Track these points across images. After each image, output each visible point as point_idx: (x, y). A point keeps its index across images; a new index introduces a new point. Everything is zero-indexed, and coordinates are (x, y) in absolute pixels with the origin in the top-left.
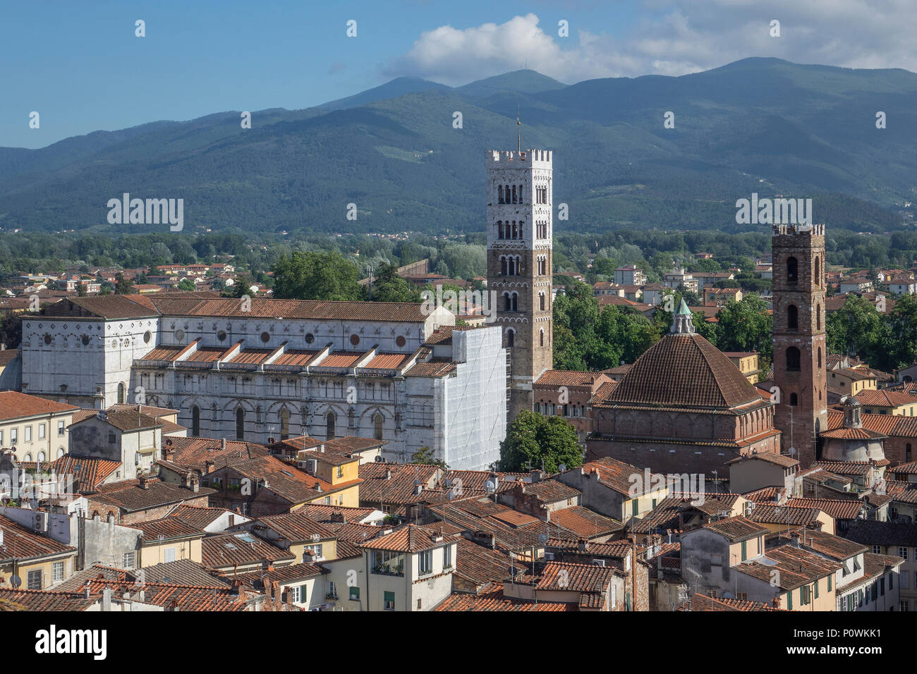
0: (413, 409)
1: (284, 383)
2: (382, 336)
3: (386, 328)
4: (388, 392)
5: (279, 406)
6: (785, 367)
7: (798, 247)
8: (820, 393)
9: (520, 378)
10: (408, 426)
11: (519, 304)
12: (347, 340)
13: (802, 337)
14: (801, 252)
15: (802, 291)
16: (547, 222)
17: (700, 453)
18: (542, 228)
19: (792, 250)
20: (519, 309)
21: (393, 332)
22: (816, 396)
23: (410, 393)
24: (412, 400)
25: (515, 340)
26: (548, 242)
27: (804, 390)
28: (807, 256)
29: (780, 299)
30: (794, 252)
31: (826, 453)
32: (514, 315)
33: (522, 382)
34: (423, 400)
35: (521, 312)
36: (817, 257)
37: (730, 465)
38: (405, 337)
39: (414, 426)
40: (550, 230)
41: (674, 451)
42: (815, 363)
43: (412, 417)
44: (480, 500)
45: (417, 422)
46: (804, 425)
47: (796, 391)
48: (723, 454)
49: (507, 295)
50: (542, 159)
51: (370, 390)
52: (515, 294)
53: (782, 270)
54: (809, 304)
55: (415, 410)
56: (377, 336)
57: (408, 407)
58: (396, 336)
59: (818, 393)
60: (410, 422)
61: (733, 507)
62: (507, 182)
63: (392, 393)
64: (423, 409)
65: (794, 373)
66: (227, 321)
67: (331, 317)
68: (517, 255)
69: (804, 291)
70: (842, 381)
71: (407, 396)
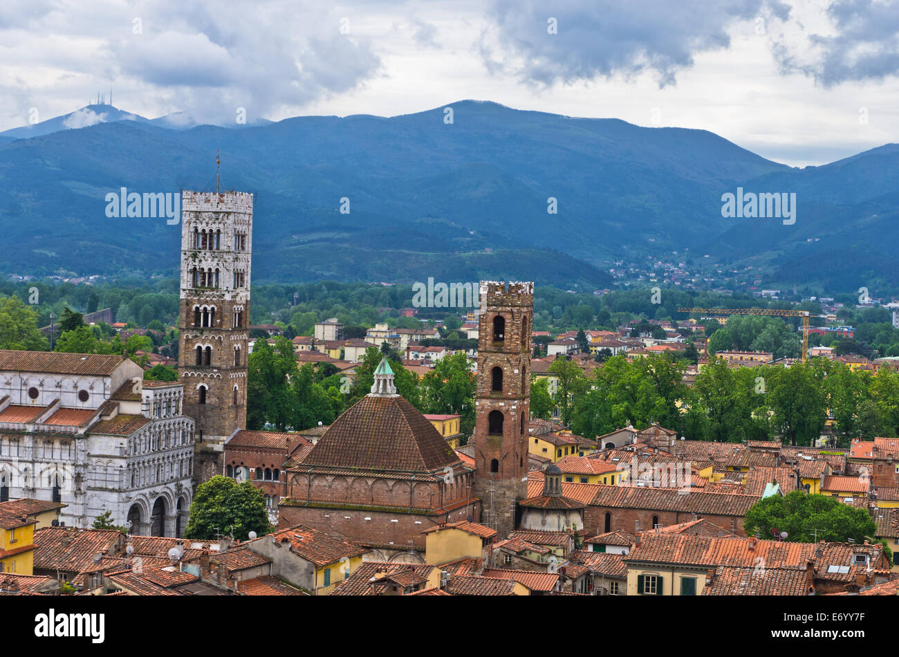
0: (95, 469)
2: (63, 390)
3: (68, 382)
4: (68, 451)
6: (486, 432)
7: (505, 306)
8: (522, 459)
9: (212, 438)
10: (89, 488)
11: (213, 359)
12: (24, 393)
13: (506, 401)
14: (508, 312)
15: (507, 353)
16: (245, 271)
17: (397, 521)
18: (239, 276)
19: (500, 309)
20: (213, 363)
21: (75, 387)
22: (517, 463)
23: (92, 453)
24: (94, 460)
25: (207, 398)
26: (247, 291)
27: (505, 456)
28: (514, 316)
29: (485, 360)
30: (502, 312)
31: (525, 522)
32: (207, 370)
33: (213, 442)
34: (105, 460)
35: (215, 368)
36: (525, 317)
37: (427, 534)
38: (89, 391)
39: (95, 489)
40: (248, 278)
41: (369, 519)
42: (518, 429)
43: (94, 478)
44: (164, 569)
45: (98, 484)
46: (504, 494)
47: (497, 456)
48: (420, 523)
49: (200, 348)
52: (208, 348)
53: (488, 330)
54: (515, 367)
55: (97, 471)
56: (58, 389)
57: (90, 467)
58: (79, 390)
59: (520, 459)
60: (92, 484)
61: (428, 579)
62: (204, 225)
63: (72, 452)
64: (106, 470)
65: (496, 438)
67: (7, 367)
68: (213, 306)
69: (510, 353)
70: (545, 448)
71: (89, 455)
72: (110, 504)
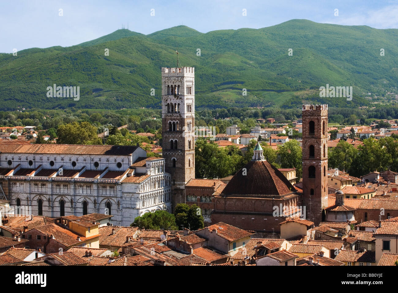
0: (126, 199)
1: (62, 187)
2: (110, 162)
3: (112, 159)
4: (113, 191)
5: (59, 198)
6: (308, 176)
7: (315, 116)
8: (325, 188)
9: (179, 183)
10: (123, 208)
11: (178, 146)
12: (92, 165)
13: (316, 161)
14: (316, 119)
15: (316, 138)
16: (192, 104)
17: (266, 219)
18: (189, 107)
19: (312, 117)
20: (179, 148)
21: (115, 161)
22: (322, 190)
23: (124, 191)
24: (125, 195)
25: (176, 164)
26: (193, 114)
27: (317, 187)
28: (319, 121)
29: (306, 142)
30: (313, 119)
31: (327, 218)
32: (176, 151)
33: (180, 185)
34: (131, 194)
35: (180, 150)
36: (324, 121)
37: (281, 225)
38: (122, 163)
39: (127, 208)
40: (193, 108)
41: (253, 219)
42: (322, 174)
43: (125, 203)
44: (159, 244)
45: (128, 206)
46: (317, 205)
47: (313, 188)
48: (277, 220)
49: (172, 141)
50: (189, 72)
51: (104, 190)
52: (176, 141)
53: (307, 128)
54: (320, 145)
55: (127, 200)
56: (108, 162)
57: (124, 198)
58: (117, 162)
59: (324, 188)
60: (125, 206)
61: (282, 246)
62: (172, 83)
63: (115, 191)
64: (131, 199)
65: (312, 179)
66: (33, 155)
67: (84, 153)
68: (177, 121)
69: (317, 138)
70: (336, 182)
71: (123, 193)
72: (133, 215)
